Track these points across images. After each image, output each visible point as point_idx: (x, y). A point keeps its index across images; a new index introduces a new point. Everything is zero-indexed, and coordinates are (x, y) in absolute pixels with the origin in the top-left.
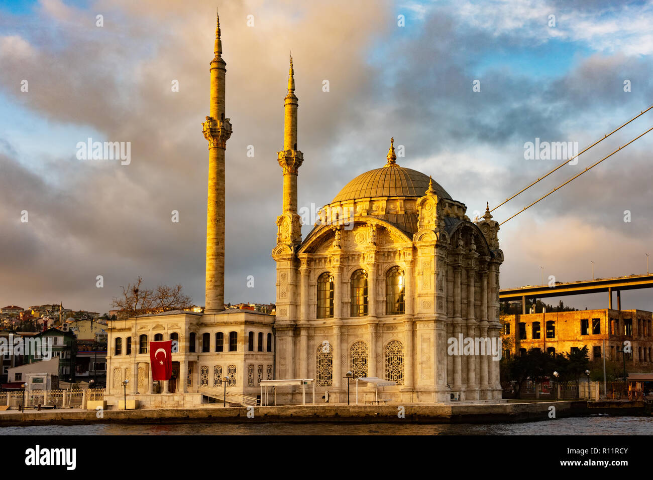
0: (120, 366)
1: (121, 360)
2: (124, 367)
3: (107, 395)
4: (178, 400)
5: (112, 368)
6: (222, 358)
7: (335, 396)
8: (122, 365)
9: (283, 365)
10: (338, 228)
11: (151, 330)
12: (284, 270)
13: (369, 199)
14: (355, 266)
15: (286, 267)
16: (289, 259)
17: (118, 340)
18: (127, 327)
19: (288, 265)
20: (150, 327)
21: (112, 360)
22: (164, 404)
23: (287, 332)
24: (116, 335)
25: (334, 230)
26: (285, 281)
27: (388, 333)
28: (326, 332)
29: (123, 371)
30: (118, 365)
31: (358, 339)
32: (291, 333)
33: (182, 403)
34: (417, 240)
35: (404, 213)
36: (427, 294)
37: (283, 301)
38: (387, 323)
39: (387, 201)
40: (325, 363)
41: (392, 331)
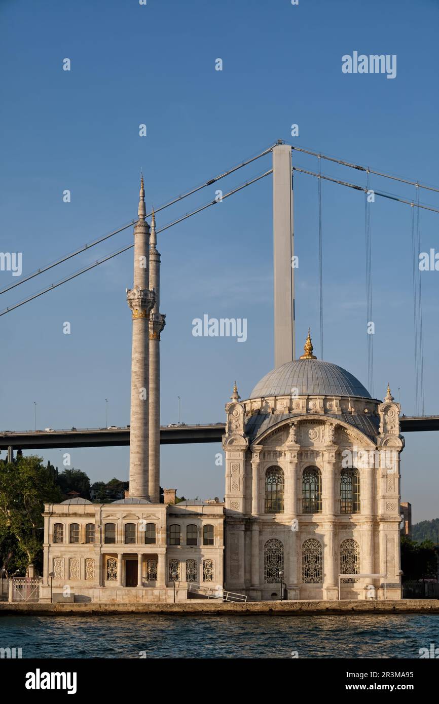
0: (61, 555)
1: (63, 549)
2: (67, 556)
3: (46, 587)
4: (158, 594)
5: (51, 557)
6: (195, 552)
7: (294, 593)
8: (65, 555)
9: (234, 560)
10: (295, 423)
11: (121, 519)
12: (236, 461)
13: (307, 397)
14: (307, 462)
15: (238, 458)
16: (242, 450)
17: (58, 526)
18: (71, 512)
19: (240, 456)
20: (119, 516)
21: (50, 548)
22: (140, 598)
23: (241, 526)
24: (55, 520)
25: (290, 425)
26: (237, 472)
27: (343, 532)
28: (274, 527)
29: (67, 562)
30: (59, 555)
31: (310, 537)
32: (243, 527)
33: (164, 597)
34: (383, 445)
35: (340, 413)
36: (391, 496)
37: (235, 494)
38: (343, 521)
39: (323, 400)
40: (274, 559)
41: (346, 530)
